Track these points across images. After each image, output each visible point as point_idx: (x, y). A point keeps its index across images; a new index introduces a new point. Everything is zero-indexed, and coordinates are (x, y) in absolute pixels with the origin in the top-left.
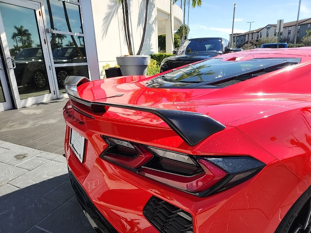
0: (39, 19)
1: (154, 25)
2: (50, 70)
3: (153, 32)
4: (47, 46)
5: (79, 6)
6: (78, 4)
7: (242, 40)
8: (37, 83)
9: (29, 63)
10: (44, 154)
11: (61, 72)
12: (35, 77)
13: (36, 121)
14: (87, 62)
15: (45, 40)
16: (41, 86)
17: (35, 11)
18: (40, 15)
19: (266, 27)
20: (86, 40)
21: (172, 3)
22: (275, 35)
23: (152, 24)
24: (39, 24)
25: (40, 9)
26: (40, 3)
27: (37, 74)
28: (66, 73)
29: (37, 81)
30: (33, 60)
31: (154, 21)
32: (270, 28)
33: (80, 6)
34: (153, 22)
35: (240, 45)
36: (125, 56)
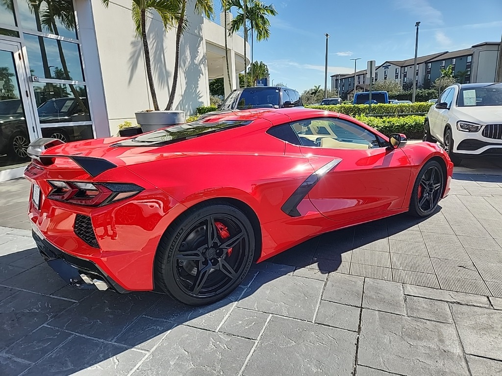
0: (19, 64)
1: (202, 66)
2: (34, 132)
3: (201, 75)
4: (29, 100)
5: (78, 45)
6: (77, 41)
7: (350, 85)
8: (16, 151)
9: (5, 122)
10: (16, 231)
11: (55, 134)
12: (14, 143)
13: (9, 199)
14: (91, 120)
15: (27, 91)
16: (23, 156)
17: (12, 53)
18: (20, 59)
19: (384, 65)
20: (89, 90)
21: (228, 34)
22: (397, 77)
23: (200, 64)
24: (19, 70)
25: (20, 51)
26: (20, 43)
27: (17, 138)
28: (62, 136)
29: (16, 148)
30: (11, 118)
31: (202, 59)
32: (389, 67)
33: (80, 45)
34: (201, 62)
35: (348, 91)
36: (147, 111)
